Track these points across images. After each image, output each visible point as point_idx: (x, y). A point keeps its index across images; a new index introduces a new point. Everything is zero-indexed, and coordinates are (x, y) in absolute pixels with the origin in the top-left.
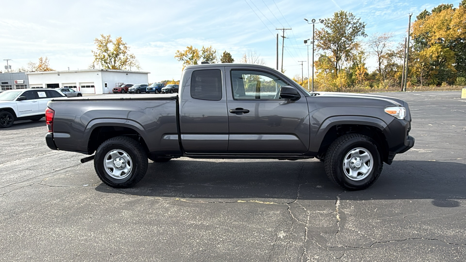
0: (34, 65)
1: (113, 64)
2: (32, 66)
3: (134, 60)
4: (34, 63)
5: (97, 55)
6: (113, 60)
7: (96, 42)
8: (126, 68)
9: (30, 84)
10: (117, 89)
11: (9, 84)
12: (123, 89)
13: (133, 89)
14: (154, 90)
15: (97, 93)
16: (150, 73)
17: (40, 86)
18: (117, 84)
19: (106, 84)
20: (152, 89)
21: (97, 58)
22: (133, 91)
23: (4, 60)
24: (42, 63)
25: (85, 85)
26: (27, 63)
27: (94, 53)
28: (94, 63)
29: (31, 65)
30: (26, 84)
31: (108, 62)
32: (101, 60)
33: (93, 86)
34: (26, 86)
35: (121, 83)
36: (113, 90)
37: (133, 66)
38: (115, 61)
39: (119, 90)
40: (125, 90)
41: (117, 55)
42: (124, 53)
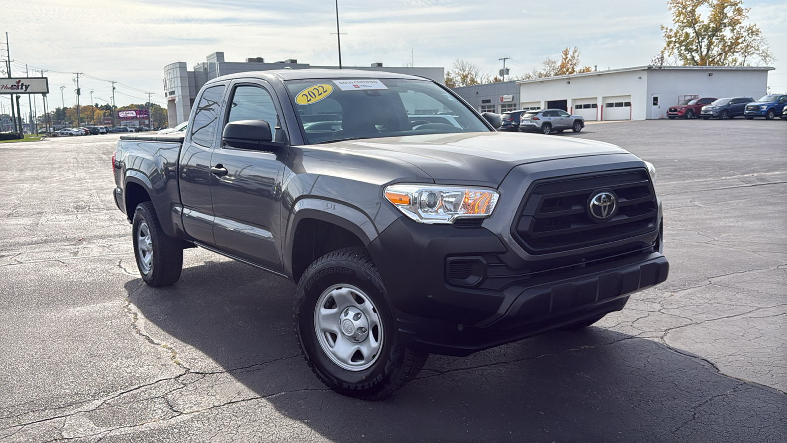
0: (553, 65)
1: (704, 53)
2: (550, 67)
3: (757, 38)
4: (553, 61)
5: (672, 34)
6: (705, 43)
7: (672, 5)
8: (737, 59)
9: (521, 102)
10: (675, 110)
11: (491, 104)
12: (689, 109)
13: (711, 109)
14: (764, 111)
15: (633, 118)
16: (775, 69)
17: (536, 106)
18: (682, 99)
19: (656, 99)
20: (758, 108)
21: (670, 42)
22: (711, 113)
23: (500, 59)
24: (567, 60)
25: (614, 101)
26: (542, 63)
27: (664, 30)
28: (662, 52)
29: (548, 64)
30: (515, 103)
31: (695, 48)
32: (677, 45)
33: (628, 104)
34: (515, 105)
35: (691, 96)
36: (667, 112)
37: (753, 53)
38: (710, 43)
39: (679, 112)
40: (694, 110)
41: (717, 30)
42: (733, 23)
